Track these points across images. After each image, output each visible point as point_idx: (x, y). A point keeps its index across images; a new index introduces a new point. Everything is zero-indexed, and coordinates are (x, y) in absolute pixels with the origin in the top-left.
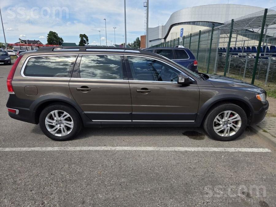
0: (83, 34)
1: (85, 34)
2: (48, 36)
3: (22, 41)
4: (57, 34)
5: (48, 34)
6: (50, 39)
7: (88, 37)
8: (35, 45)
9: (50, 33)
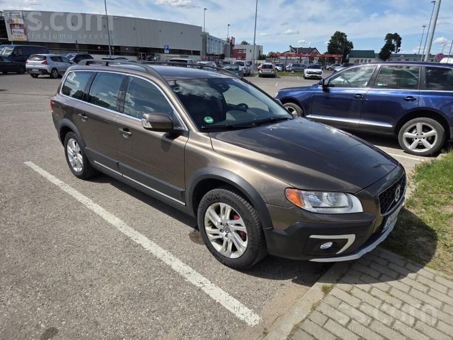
0: (393, 33)
1: (396, 34)
2: (330, 41)
3: (293, 49)
4: (346, 36)
5: (332, 37)
6: (332, 46)
7: (401, 39)
8: (306, 55)
9: (335, 34)
